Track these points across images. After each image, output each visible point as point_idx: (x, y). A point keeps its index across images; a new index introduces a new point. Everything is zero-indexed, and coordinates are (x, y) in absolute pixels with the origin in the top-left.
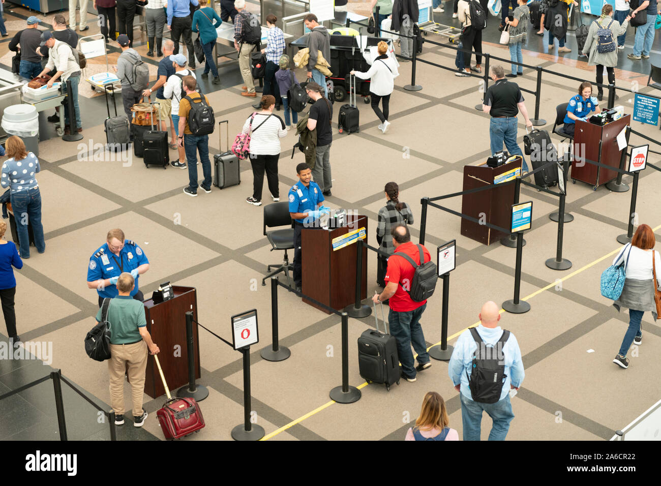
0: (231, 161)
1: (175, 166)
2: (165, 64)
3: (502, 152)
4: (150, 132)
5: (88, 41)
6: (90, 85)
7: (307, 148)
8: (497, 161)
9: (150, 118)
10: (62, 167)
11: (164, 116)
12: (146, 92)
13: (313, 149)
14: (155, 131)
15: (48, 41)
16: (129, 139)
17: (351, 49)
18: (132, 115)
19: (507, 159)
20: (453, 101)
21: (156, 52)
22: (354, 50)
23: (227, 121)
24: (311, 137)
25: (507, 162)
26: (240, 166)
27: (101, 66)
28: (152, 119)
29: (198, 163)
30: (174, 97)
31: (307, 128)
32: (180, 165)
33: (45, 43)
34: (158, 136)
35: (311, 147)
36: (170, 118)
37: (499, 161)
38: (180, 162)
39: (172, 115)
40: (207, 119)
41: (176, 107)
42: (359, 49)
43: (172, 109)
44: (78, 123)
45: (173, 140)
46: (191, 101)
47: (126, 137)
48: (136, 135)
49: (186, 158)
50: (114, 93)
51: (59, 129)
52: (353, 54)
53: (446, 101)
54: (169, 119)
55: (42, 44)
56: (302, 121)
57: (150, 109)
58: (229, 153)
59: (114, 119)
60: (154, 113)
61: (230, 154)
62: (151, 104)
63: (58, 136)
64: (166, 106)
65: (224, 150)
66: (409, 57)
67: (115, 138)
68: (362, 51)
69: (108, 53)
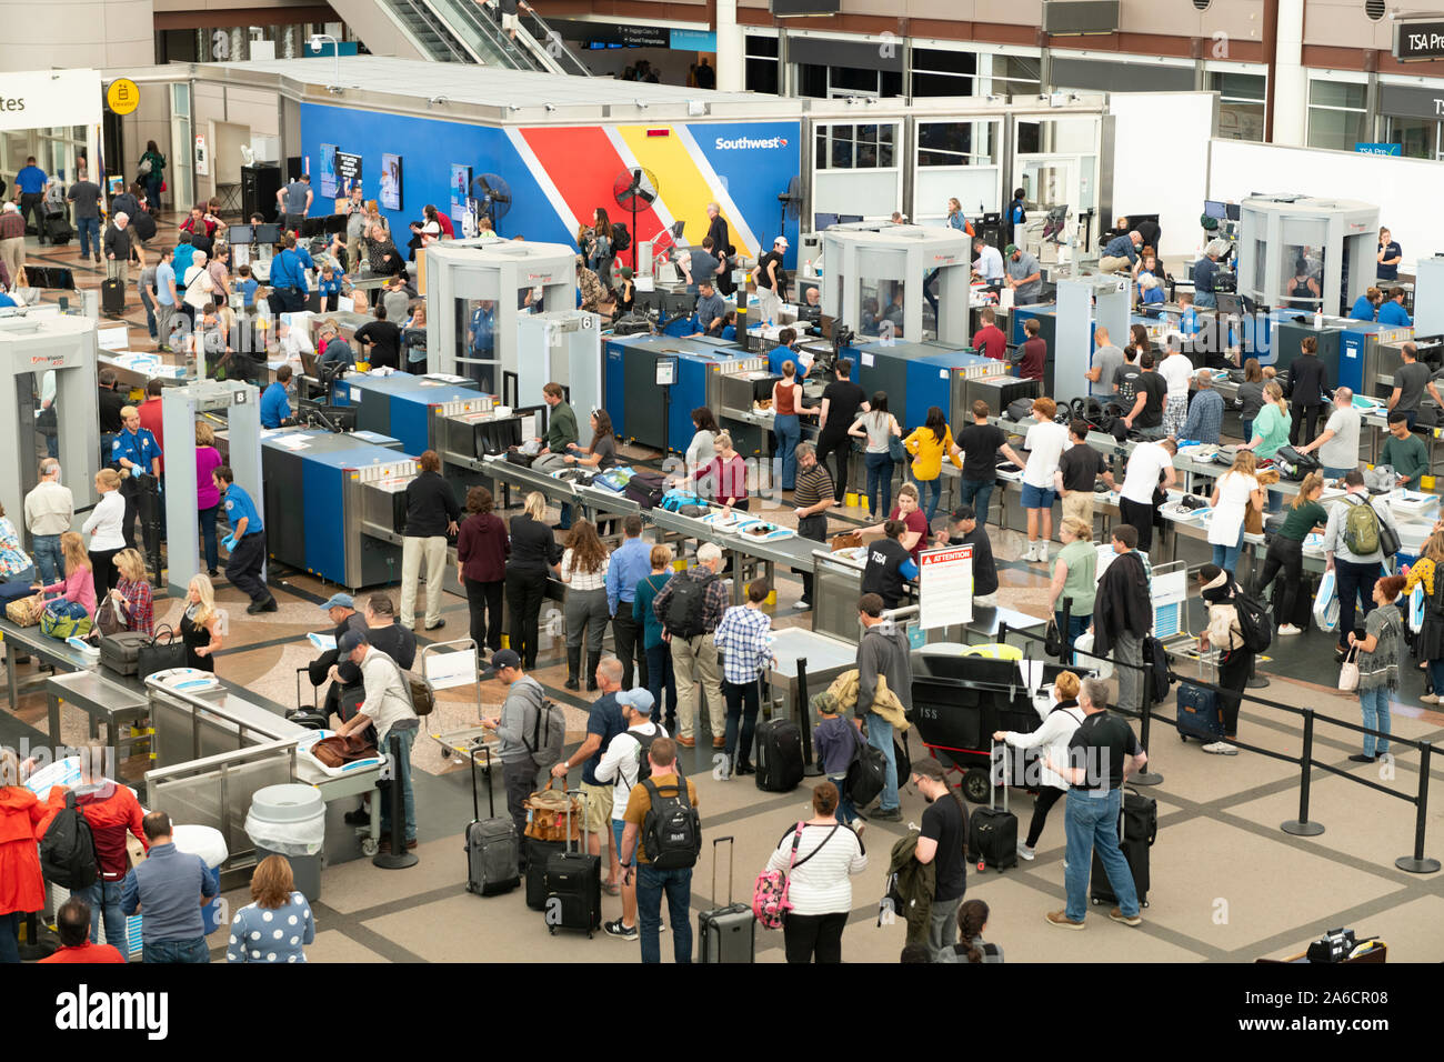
0: (736, 928)
1: (611, 931)
2: (604, 709)
3: (1340, 931)
4: (563, 855)
5: (442, 653)
6: (440, 748)
7: (913, 903)
8: (1330, 952)
9: (565, 824)
10: (368, 924)
11: (598, 822)
12: (560, 768)
13: (927, 906)
14: (575, 854)
15: (354, 651)
16: (517, 868)
17: (1009, 689)
18: (526, 816)
19: (1353, 948)
20: (1232, 810)
21: (586, 681)
22: (1013, 692)
23: (732, 839)
24: (925, 879)
25: (1352, 955)
26: (756, 938)
27: (465, 706)
28: (569, 827)
29: (661, 928)
30: (622, 780)
31: (914, 859)
32: (624, 931)
33: (348, 654)
34: (580, 865)
35: (923, 902)
36: (609, 827)
37: (1335, 951)
38: (623, 925)
39: (614, 821)
40: (681, 836)
41: (621, 802)
42: (1026, 690)
43: (615, 806)
44: (409, 828)
45: (612, 873)
46: (653, 791)
47: (509, 864)
48: (531, 861)
49: (637, 916)
50: (489, 766)
51: (368, 842)
52: (1012, 699)
53: (1216, 810)
54: (606, 829)
55: (342, 658)
56: (904, 843)
57: (566, 805)
58: (733, 909)
59: (486, 824)
60: (573, 813)
61: (735, 911)
62: (568, 793)
63: (365, 856)
64: (602, 800)
65: (722, 901)
66: (1135, 711)
67: (486, 865)
68: (1032, 693)
69: (482, 678)
